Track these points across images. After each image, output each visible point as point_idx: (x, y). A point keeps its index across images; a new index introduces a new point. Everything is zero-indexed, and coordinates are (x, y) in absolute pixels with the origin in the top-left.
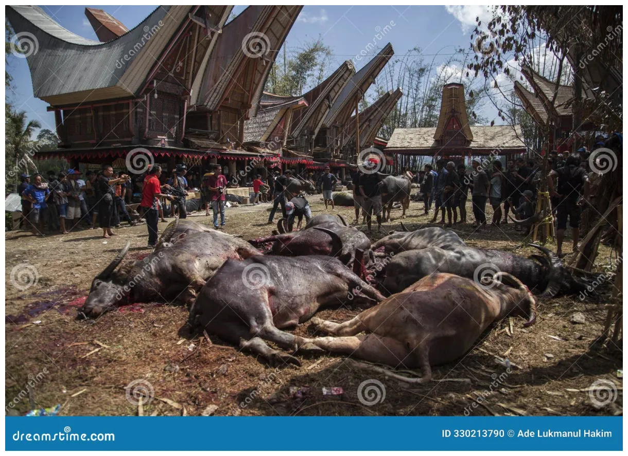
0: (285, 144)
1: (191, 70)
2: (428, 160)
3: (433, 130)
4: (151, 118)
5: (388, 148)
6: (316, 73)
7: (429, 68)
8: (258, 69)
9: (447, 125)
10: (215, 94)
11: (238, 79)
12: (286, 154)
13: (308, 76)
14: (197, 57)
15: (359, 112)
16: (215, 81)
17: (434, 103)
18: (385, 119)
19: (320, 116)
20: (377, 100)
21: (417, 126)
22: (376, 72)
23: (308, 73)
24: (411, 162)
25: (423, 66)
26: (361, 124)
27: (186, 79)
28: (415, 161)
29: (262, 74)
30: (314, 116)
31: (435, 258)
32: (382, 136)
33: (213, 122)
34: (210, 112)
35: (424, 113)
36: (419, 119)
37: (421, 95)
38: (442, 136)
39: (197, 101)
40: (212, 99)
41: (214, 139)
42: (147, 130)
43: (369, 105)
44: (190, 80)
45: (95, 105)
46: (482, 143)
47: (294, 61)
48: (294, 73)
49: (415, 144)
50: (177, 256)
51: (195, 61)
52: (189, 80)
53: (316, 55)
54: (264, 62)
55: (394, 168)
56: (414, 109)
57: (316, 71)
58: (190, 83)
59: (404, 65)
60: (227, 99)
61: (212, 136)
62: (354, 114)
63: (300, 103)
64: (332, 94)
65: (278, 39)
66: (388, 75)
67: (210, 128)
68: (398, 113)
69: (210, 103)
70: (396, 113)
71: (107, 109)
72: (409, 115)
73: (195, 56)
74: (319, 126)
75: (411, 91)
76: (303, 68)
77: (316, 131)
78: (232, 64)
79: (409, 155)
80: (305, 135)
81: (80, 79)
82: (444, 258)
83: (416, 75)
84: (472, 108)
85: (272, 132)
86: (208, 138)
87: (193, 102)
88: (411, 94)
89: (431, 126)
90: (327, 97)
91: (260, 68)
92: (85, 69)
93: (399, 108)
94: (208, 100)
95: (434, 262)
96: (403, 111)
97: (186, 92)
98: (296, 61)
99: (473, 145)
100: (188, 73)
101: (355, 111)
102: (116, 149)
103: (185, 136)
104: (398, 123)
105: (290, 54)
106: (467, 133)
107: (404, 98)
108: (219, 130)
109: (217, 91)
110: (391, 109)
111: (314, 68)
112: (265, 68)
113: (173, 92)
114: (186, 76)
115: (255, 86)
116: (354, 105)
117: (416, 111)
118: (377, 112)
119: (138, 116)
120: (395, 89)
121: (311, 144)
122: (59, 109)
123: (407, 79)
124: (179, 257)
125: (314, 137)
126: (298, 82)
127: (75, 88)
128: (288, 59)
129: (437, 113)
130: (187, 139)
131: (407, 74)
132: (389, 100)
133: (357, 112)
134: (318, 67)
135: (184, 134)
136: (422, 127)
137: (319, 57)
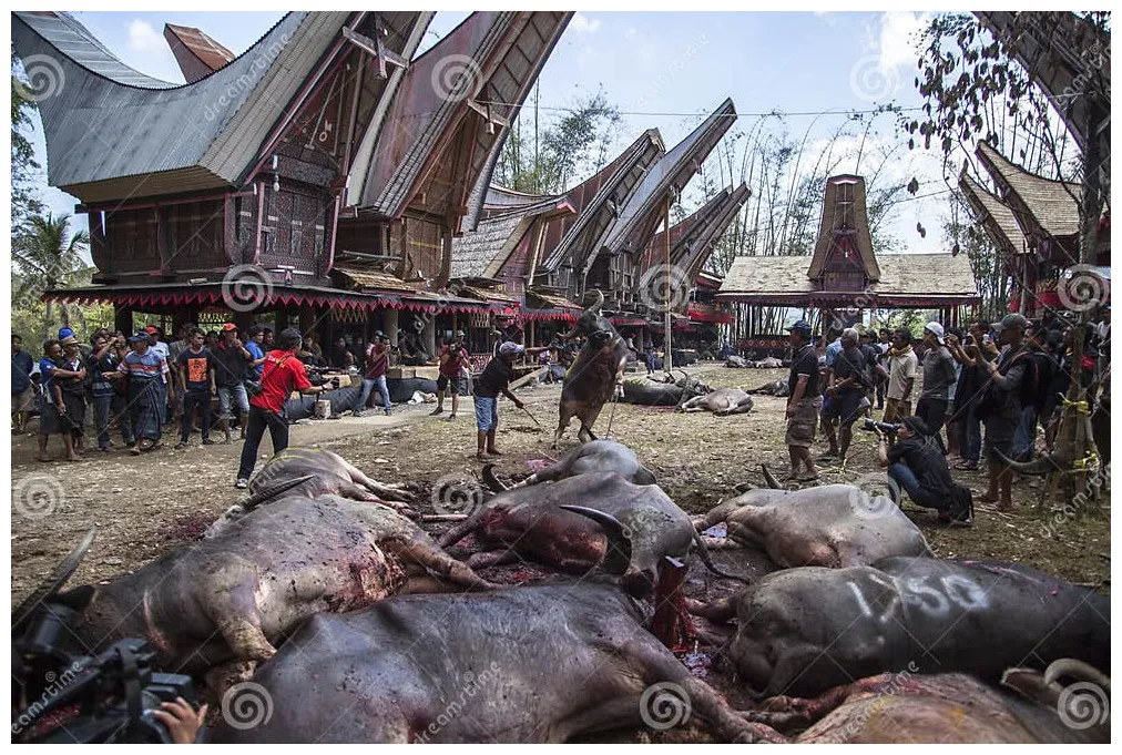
0: (531, 283)
1: (350, 138)
2: (794, 315)
3: (806, 261)
4: (267, 229)
5: (723, 292)
6: (594, 154)
7: (799, 148)
8: (480, 140)
9: (833, 251)
10: (396, 187)
11: (442, 158)
12: (532, 301)
13: (579, 158)
14: (361, 113)
15: (670, 226)
16: (397, 161)
17: (806, 211)
18: (718, 239)
19: (598, 232)
20: (703, 205)
21: (776, 253)
22: (703, 153)
23: (579, 153)
24: (764, 317)
25: (787, 146)
26: (673, 247)
27: (338, 156)
28: (771, 316)
29: (487, 151)
30: (586, 231)
31: (868, 598)
32: (711, 270)
33: (391, 239)
34: (387, 220)
35: (789, 229)
36: (779, 240)
37: (783, 197)
38: (823, 273)
39: (360, 199)
40: (391, 195)
41: (393, 273)
42: (258, 252)
43: (688, 214)
44: (347, 158)
45: (162, 204)
46: (897, 286)
47: (553, 131)
48: (552, 153)
49: (771, 287)
50: (213, 572)
51: (356, 121)
52: (343, 156)
53: (593, 120)
54: (492, 126)
55: (732, 329)
56: (771, 221)
57: (593, 151)
58: (346, 163)
59: (752, 142)
60: (419, 196)
61: (390, 265)
62: (661, 229)
63: (560, 206)
64: (621, 192)
65: (519, 85)
66: (725, 160)
67: (385, 251)
68: (741, 228)
69: (386, 204)
70: (737, 227)
71: (185, 210)
72: (761, 233)
73: (357, 112)
74: (597, 250)
75: (765, 188)
76: (568, 145)
77: (591, 260)
78: (430, 131)
79: (761, 305)
80: (569, 267)
81: (134, 151)
82: (895, 601)
83: (774, 160)
84: (876, 220)
85: (506, 261)
86: (381, 270)
87: (352, 200)
88: (765, 195)
89: (800, 253)
90: (612, 196)
91: (483, 139)
92: (146, 134)
93: (742, 220)
94: (382, 196)
95: (867, 611)
96: (750, 227)
97: (339, 181)
98: (556, 132)
99: (879, 288)
100: (342, 144)
101: (663, 223)
102: (195, 288)
103: (334, 265)
104: (741, 246)
105: (547, 120)
106: (869, 266)
107: (752, 201)
108: (402, 254)
109: (401, 180)
110: (730, 221)
111: (589, 145)
112: (494, 140)
113: (312, 179)
114: (338, 151)
115: (473, 173)
116: (662, 213)
117: (775, 225)
118: (704, 226)
119: (242, 224)
120: (737, 185)
121: (580, 283)
122: (96, 210)
123: (758, 166)
124: (217, 574)
125: (586, 271)
126: (559, 170)
127: (123, 169)
128: (543, 128)
129: (813, 229)
130: (340, 272)
131: (759, 158)
132: (727, 204)
133: (666, 226)
134: (598, 142)
135: (332, 261)
136: (785, 254)
137: (600, 125)
